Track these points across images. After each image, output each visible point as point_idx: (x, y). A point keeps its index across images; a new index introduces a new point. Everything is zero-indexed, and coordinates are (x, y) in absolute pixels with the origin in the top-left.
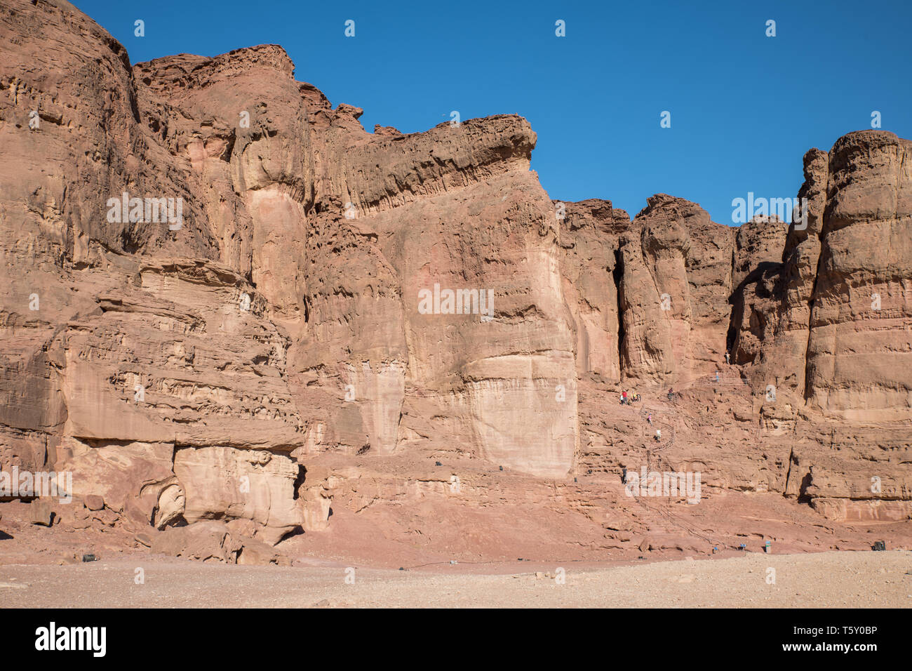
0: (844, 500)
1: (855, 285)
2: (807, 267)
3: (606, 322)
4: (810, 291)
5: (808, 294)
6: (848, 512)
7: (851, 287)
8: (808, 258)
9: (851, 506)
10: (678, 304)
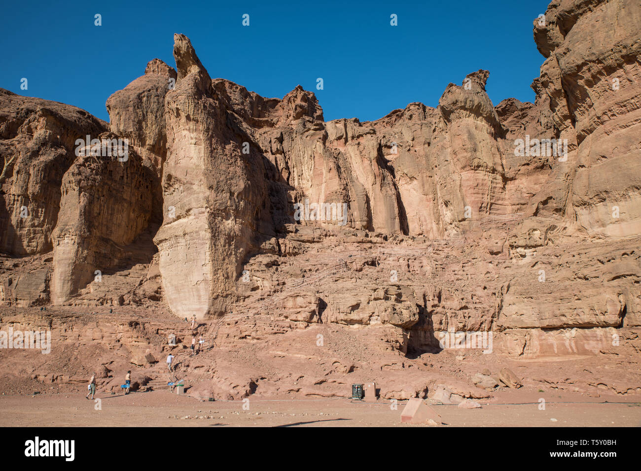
0: (533, 330)
1: (590, 84)
2: (550, 84)
3: (424, 187)
4: (566, 108)
5: (566, 112)
6: (541, 345)
7: (586, 87)
8: (546, 74)
9: (543, 337)
10: (463, 157)
